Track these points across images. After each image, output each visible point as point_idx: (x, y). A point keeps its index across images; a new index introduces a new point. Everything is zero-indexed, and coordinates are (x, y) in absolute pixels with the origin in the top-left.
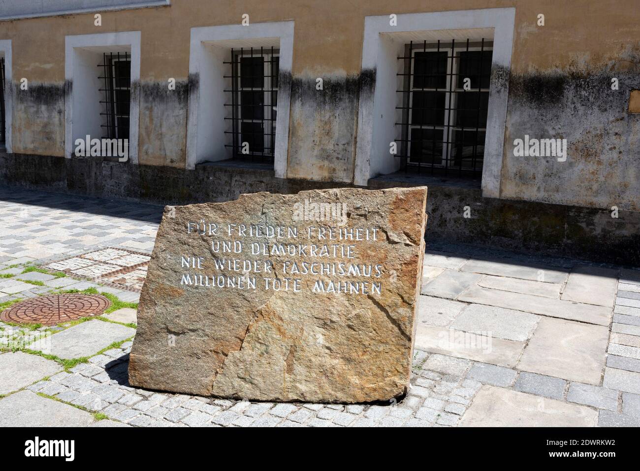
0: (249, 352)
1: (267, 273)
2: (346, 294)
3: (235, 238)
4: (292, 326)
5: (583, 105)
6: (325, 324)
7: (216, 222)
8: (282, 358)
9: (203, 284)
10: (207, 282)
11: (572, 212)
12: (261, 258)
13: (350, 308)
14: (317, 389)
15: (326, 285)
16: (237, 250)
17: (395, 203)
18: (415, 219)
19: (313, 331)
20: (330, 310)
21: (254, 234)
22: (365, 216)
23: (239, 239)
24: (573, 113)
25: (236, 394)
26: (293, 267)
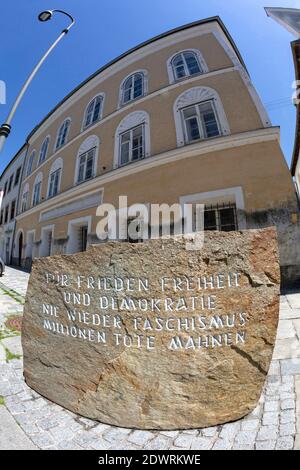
0: (104, 395)
1: (117, 328)
2: (208, 348)
3: (84, 290)
4: (146, 381)
6: (183, 378)
7: (68, 274)
8: (137, 404)
9: (59, 331)
10: (62, 330)
12: (110, 313)
13: (212, 361)
14: (173, 423)
15: (184, 341)
16: (87, 303)
17: (253, 242)
19: (170, 385)
20: (188, 366)
21: (102, 287)
22: (225, 260)
23: (87, 291)
26: (146, 323)
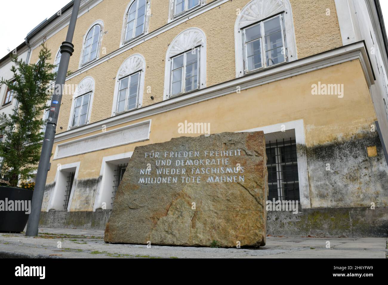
0: (171, 216)
1: (183, 174)
2: (225, 183)
3: (168, 158)
4: (196, 201)
5: (345, 156)
6: (214, 199)
7: (159, 151)
8: (189, 218)
9: (150, 182)
10: (152, 181)
11: (352, 211)
12: (181, 167)
13: (228, 190)
14: (210, 237)
15: (214, 178)
16: (169, 164)
17: (248, 137)
18: (260, 144)
19: (207, 203)
20: (216, 191)
21: (178, 156)
22: (234, 144)
23: (170, 158)
24: (341, 161)
25: (163, 241)
26: (197, 171)
